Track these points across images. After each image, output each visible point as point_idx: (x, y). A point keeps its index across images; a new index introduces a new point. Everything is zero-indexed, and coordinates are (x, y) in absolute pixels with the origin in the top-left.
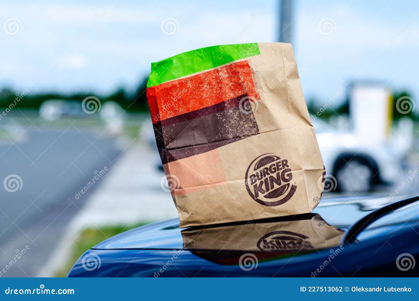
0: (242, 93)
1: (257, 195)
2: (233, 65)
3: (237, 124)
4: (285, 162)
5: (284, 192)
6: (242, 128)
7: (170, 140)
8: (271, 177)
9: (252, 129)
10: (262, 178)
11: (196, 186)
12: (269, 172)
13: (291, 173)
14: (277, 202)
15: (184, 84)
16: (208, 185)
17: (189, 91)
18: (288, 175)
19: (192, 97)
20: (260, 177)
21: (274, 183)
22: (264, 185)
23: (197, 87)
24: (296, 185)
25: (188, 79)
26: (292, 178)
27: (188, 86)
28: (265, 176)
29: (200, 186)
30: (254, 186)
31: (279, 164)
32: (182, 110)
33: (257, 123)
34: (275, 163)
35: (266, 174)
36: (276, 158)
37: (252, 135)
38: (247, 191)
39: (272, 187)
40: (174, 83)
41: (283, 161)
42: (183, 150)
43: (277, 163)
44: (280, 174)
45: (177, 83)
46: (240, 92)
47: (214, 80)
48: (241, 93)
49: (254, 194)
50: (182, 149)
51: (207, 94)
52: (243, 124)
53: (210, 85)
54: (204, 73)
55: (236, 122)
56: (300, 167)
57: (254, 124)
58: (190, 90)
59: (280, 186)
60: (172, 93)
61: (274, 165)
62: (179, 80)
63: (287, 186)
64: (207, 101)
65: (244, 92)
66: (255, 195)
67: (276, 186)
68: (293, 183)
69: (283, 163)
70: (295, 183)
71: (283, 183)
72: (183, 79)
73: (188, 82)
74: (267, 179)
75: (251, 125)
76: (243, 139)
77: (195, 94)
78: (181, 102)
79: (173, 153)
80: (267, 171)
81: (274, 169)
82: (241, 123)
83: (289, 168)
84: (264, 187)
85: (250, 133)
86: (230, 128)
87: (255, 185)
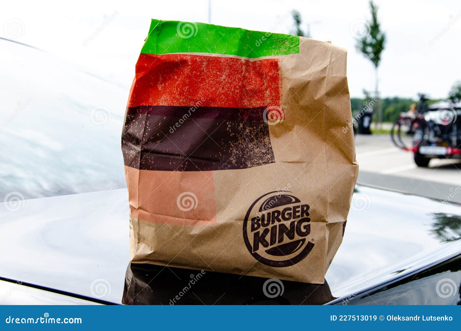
0: (262, 104)
1: (256, 247)
2: (258, 62)
3: (244, 146)
4: (305, 208)
5: (296, 249)
6: (251, 152)
7: (152, 137)
8: (282, 226)
9: (265, 156)
10: (268, 224)
11: (172, 216)
12: (280, 217)
13: (309, 225)
14: (282, 261)
15: (198, 64)
16: (189, 220)
17: (201, 76)
18: (305, 227)
19: (204, 86)
20: (266, 222)
21: (285, 236)
22: (269, 234)
23: (214, 73)
24: (313, 242)
25: (205, 58)
26: (310, 232)
27: (202, 69)
28: (273, 222)
29: (177, 219)
30: (254, 233)
31: (297, 210)
32: (184, 101)
33: (273, 150)
34: (291, 206)
35: (275, 220)
36: (294, 200)
37: (263, 163)
38: (243, 239)
39: (281, 240)
40: (185, 58)
41: (303, 206)
42: (166, 158)
43: (295, 208)
44: (296, 223)
45: (189, 58)
46: (259, 102)
47: (235, 72)
48: (260, 104)
49: (252, 244)
50: (165, 156)
51: (223, 88)
52: (252, 147)
53: (229, 78)
54: (226, 58)
55: (243, 142)
56: (323, 218)
57: (268, 150)
58: (203, 75)
59: (291, 241)
60: (178, 71)
61: (290, 209)
62: (192, 55)
63: (301, 242)
64: (222, 97)
65: (264, 103)
66: (253, 247)
67: (286, 240)
68: (311, 239)
69: (302, 209)
70: (313, 240)
71: (297, 237)
72: (198, 56)
73: (204, 63)
74: (276, 226)
75: (264, 151)
76: (250, 167)
77: (208, 83)
78: (186, 88)
79: (150, 159)
80: (278, 215)
81: (289, 214)
82: (250, 146)
83: (308, 217)
84: (268, 238)
85: (261, 160)
86: (235, 148)
87: (257, 232)
